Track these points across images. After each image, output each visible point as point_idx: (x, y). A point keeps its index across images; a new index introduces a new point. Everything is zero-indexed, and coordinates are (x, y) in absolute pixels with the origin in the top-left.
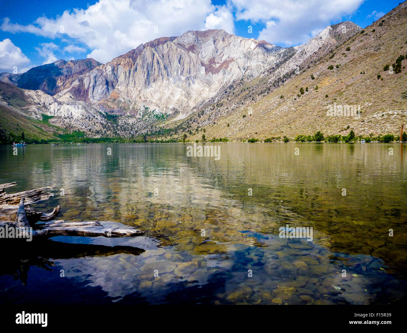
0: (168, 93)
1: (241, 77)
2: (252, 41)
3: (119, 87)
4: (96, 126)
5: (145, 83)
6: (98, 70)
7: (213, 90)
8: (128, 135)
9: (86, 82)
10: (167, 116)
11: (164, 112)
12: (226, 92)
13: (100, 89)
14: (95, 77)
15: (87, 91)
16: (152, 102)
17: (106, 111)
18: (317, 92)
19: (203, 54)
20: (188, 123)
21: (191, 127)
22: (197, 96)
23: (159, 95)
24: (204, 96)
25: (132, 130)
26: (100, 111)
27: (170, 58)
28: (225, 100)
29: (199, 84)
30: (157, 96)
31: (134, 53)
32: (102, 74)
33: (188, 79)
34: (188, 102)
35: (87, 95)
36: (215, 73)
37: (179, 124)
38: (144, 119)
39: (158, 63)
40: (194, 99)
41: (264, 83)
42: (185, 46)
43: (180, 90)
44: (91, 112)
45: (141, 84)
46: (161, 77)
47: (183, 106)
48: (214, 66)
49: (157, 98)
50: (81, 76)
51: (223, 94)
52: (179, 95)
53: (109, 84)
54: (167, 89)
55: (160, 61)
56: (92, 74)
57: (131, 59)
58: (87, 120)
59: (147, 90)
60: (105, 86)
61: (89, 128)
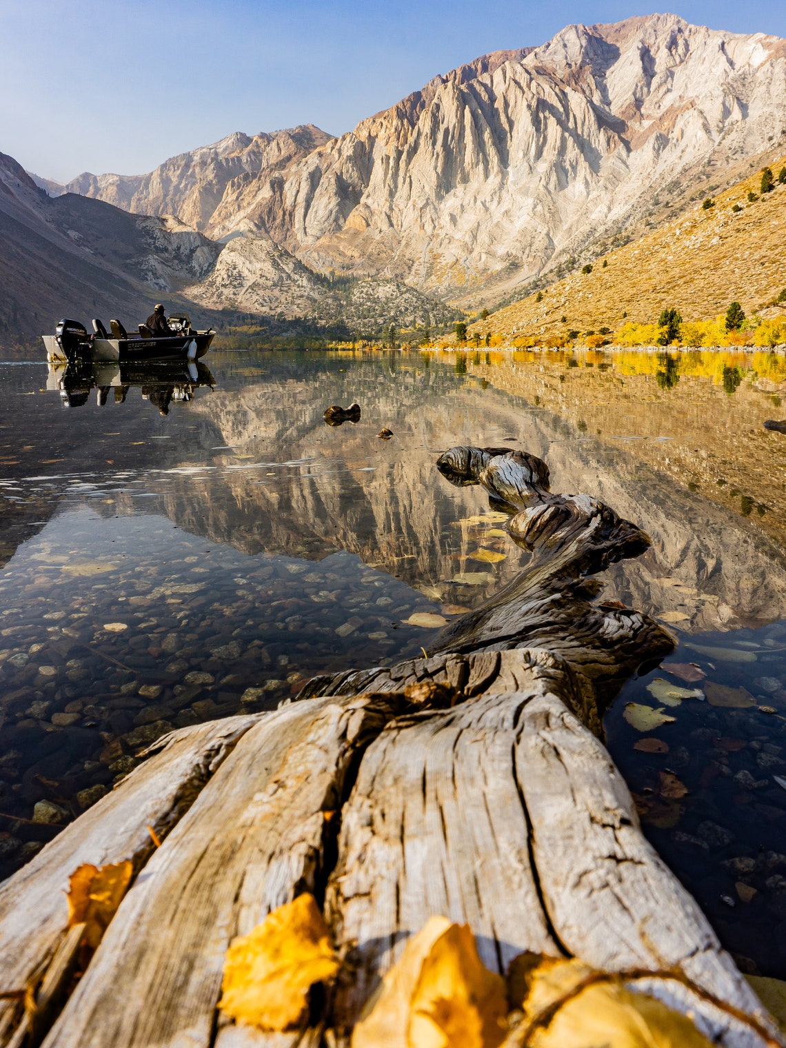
0: (496, 212)
1: (708, 156)
2: (759, 41)
3: (370, 200)
4: (295, 307)
5: (439, 186)
6: (320, 154)
7: (621, 197)
9: (289, 188)
10: (487, 276)
11: (481, 266)
13: (323, 207)
14: (313, 175)
15: (292, 214)
16: (451, 240)
22: (576, 218)
23: (472, 217)
24: (594, 216)
25: (381, 315)
27: (510, 109)
30: (468, 220)
31: (417, 100)
35: (292, 224)
36: (634, 147)
39: (476, 126)
40: (566, 227)
42: (554, 72)
43: (530, 201)
44: (286, 268)
45: (427, 190)
46: (482, 167)
48: (637, 126)
49: (467, 227)
50: (279, 174)
52: (524, 216)
54: (496, 200)
55: (483, 121)
56: (305, 168)
57: (405, 121)
58: (276, 290)
59: (443, 205)
60: (335, 200)
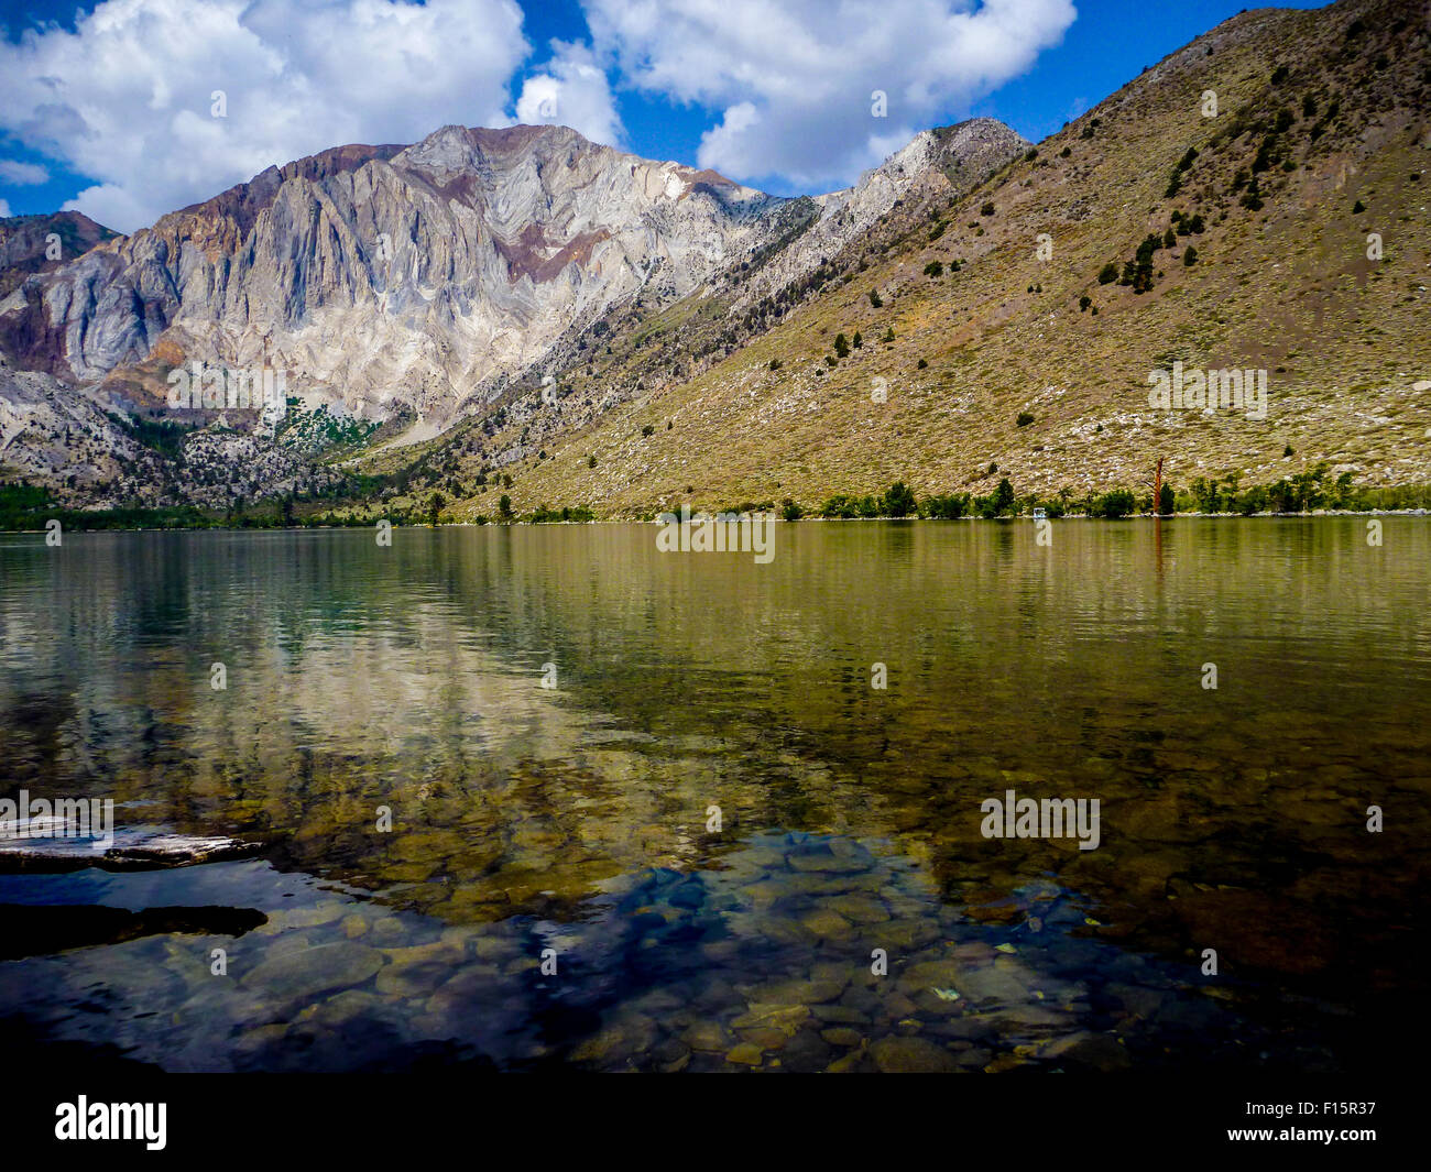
0: (372, 347)
1: (635, 295)
2: (673, 170)
3: (186, 323)
4: (94, 468)
5: (288, 308)
6: (102, 255)
7: (535, 337)
8: (223, 500)
9: (54, 300)
10: (371, 430)
11: (357, 416)
12: (583, 347)
13: (111, 328)
14: (92, 283)
15: (60, 334)
16: (312, 380)
17: (136, 410)
18: (890, 349)
19: (501, 209)
20: (449, 454)
21: (457, 468)
22: (479, 360)
23: (339, 352)
24: (504, 359)
25: (236, 480)
26: (113, 409)
27: (379, 219)
28: (581, 374)
29: (485, 313)
30: (333, 355)
31: (243, 197)
32: (117, 272)
33: (446, 296)
34: (445, 379)
35: (61, 349)
36: (543, 279)
37: (414, 459)
38: (283, 440)
39: (335, 236)
40: (468, 369)
41: (715, 318)
42: (433, 178)
43: (417, 335)
44: (74, 413)
45: (272, 312)
46: (346, 288)
47: (428, 395)
48: (541, 254)
49: (332, 364)
50: (33, 278)
51: (574, 354)
52: (411, 354)
53: (148, 312)
54: (369, 332)
55: (343, 230)
56: (78, 273)
57: (231, 219)
58: (60, 444)
59: (295, 335)
60: (131, 319)
61: (69, 473)
